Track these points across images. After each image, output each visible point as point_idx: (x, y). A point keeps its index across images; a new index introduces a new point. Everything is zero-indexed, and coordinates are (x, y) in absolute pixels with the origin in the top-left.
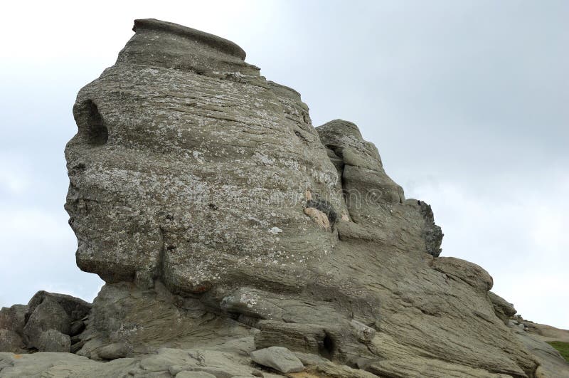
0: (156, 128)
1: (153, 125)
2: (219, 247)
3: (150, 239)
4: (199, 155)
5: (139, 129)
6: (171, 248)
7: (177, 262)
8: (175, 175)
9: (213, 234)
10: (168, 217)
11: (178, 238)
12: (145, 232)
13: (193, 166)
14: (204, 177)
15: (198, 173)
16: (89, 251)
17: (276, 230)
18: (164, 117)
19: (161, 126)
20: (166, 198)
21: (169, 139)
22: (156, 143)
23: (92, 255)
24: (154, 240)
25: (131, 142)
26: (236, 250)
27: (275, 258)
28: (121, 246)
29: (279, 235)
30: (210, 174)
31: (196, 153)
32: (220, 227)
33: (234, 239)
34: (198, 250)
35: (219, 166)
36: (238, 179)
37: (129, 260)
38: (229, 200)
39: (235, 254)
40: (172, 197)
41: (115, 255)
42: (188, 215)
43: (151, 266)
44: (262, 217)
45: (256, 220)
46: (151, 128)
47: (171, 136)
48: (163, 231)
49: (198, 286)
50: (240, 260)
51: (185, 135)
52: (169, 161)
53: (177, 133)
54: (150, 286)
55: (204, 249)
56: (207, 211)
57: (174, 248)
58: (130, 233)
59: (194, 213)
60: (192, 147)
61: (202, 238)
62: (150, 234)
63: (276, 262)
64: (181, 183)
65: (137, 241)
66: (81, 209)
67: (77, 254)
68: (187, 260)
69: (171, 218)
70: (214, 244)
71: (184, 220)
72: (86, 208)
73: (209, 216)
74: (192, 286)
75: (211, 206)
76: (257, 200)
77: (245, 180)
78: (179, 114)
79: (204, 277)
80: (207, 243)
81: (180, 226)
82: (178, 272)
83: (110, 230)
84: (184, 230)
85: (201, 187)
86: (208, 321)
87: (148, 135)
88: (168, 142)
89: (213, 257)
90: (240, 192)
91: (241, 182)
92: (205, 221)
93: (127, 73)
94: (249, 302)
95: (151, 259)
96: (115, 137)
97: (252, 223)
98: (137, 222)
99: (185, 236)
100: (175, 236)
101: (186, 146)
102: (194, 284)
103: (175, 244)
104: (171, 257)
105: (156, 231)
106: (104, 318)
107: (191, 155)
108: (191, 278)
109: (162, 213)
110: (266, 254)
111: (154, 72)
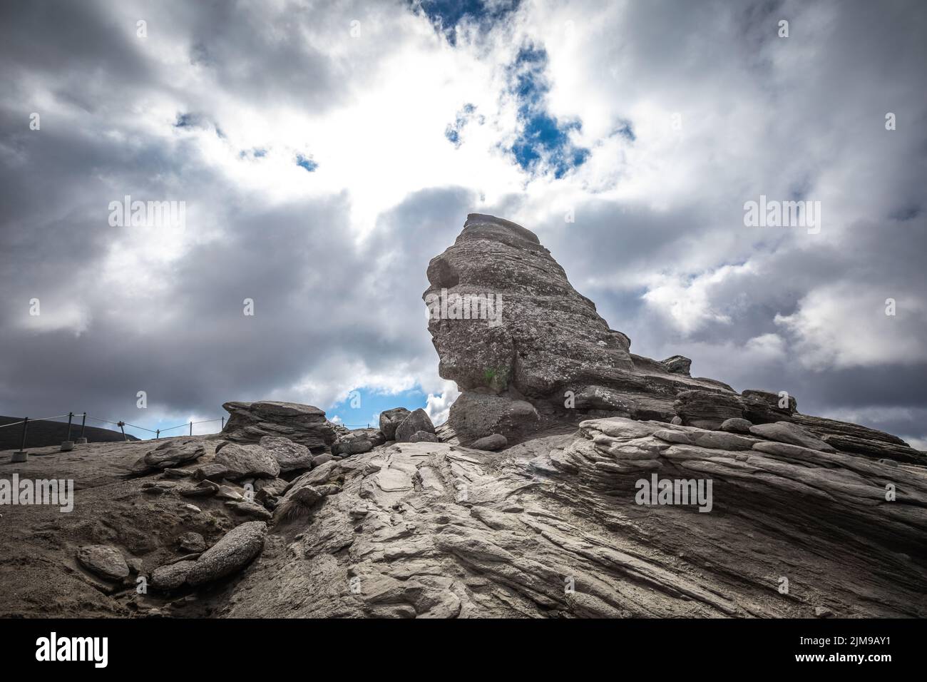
0: (498, 269)
1: (495, 267)
2: (563, 354)
3: (505, 348)
4: (532, 291)
5: (485, 270)
6: (523, 355)
7: (530, 366)
8: (517, 302)
9: (557, 344)
10: (518, 330)
11: (528, 347)
12: (502, 342)
13: (528, 296)
14: (539, 304)
15: (535, 301)
16: (453, 360)
17: (602, 343)
18: (502, 262)
19: (501, 268)
20: (514, 317)
21: (509, 278)
22: (498, 281)
23: (455, 363)
24: (509, 348)
25: (478, 281)
26: (578, 356)
27: (609, 363)
28: (481, 353)
29: (606, 347)
30: (543, 302)
31: (529, 288)
32: (561, 338)
33: (575, 347)
34: (546, 356)
35: (548, 297)
36: (564, 307)
37: (488, 366)
38: (560, 320)
39: (578, 359)
40: (518, 316)
41: (476, 361)
42: (533, 330)
43: (506, 371)
44: (589, 332)
45: (586, 335)
46: (494, 269)
47: (510, 274)
48: (515, 341)
49: (552, 384)
50: (583, 364)
51: (520, 274)
52: (509, 292)
53: (514, 273)
54: (506, 388)
55: (552, 356)
56: (548, 327)
57: (525, 355)
58: (488, 343)
59: (539, 328)
60: (526, 284)
61: (548, 347)
62: (505, 343)
63: (610, 366)
64: (523, 307)
65: (495, 349)
66: (443, 327)
67: (441, 364)
68: (538, 364)
69: (522, 331)
70: (559, 352)
71: (531, 333)
72: (448, 326)
73: (550, 331)
74: (547, 384)
75: (551, 324)
76: (580, 323)
77: (570, 308)
78: (513, 262)
79: (556, 378)
80: (553, 350)
81: (529, 337)
82: (532, 374)
83: (471, 341)
84: (532, 339)
85: (538, 311)
86: (560, 417)
87: (492, 274)
88: (508, 280)
89: (561, 361)
90: (567, 317)
91: (566, 309)
92: (548, 335)
93: (467, 244)
94: (604, 396)
95: (507, 365)
96: (465, 278)
97: (583, 337)
98: (493, 333)
99: (534, 345)
100: (525, 345)
101: (522, 283)
102: (549, 383)
103: (526, 352)
104: (524, 363)
105: (510, 341)
106: (465, 418)
107: (525, 289)
108: (545, 378)
109: (513, 328)
110: (601, 359)
111: (487, 242)
